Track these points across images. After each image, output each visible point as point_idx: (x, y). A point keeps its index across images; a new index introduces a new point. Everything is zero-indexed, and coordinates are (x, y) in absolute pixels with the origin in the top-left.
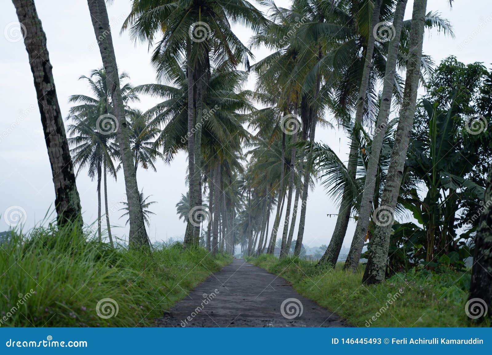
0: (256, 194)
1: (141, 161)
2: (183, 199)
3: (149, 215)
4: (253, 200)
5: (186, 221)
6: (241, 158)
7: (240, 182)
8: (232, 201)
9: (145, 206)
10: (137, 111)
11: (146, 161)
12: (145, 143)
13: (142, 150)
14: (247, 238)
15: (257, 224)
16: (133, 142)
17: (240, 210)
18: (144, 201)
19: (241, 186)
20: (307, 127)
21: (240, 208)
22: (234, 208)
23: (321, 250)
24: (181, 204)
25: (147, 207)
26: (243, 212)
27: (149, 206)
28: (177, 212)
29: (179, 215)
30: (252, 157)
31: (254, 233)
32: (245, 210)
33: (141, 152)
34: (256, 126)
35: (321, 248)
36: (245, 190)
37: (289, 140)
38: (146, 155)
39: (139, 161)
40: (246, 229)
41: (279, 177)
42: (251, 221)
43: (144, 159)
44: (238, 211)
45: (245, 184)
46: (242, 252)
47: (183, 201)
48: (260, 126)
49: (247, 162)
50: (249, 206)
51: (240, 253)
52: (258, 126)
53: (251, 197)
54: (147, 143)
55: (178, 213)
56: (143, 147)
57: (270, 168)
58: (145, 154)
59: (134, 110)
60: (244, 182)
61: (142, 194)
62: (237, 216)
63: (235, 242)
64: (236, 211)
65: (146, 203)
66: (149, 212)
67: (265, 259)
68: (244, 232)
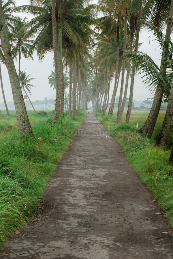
0: (101, 70)
1: (23, 53)
2: (52, 74)
3: (31, 87)
4: (99, 74)
5: (55, 89)
6: (90, 48)
7: (90, 63)
8: (85, 76)
9: (27, 81)
10: (18, 18)
11: (26, 53)
12: (25, 41)
13: (23, 46)
14: (96, 98)
15: (102, 89)
16: (17, 40)
17: (91, 80)
18: (27, 78)
19: (91, 66)
20: (133, 30)
21: (90, 79)
22: (86, 80)
23: (144, 103)
24: (52, 77)
25: (29, 82)
26: (93, 81)
27: (30, 81)
28: (49, 82)
29: (51, 84)
30: (97, 47)
31: (100, 94)
32: (94, 80)
33: (22, 47)
34: (99, 29)
35: (144, 102)
36: (93, 68)
37: (122, 37)
38: (26, 49)
39: (22, 53)
40: (95, 93)
41: (115, 63)
42: (98, 87)
43: (24, 51)
44: (89, 81)
45: (93, 64)
46: (92, 106)
47: (53, 75)
48: (102, 28)
49: (94, 51)
50: (96, 78)
51: (91, 106)
52: (101, 29)
53: (97, 71)
54: (27, 41)
55: (49, 83)
56: (24, 44)
57: (109, 57)
58: (25, 48)
59: (16, 18)
60: (92, 63)
61: (25, 73)
62: (89, 83)
63: (88, 100)
64: (88, 81)
65: (28, 79)
66: (30, 85)
68: (94, 94)
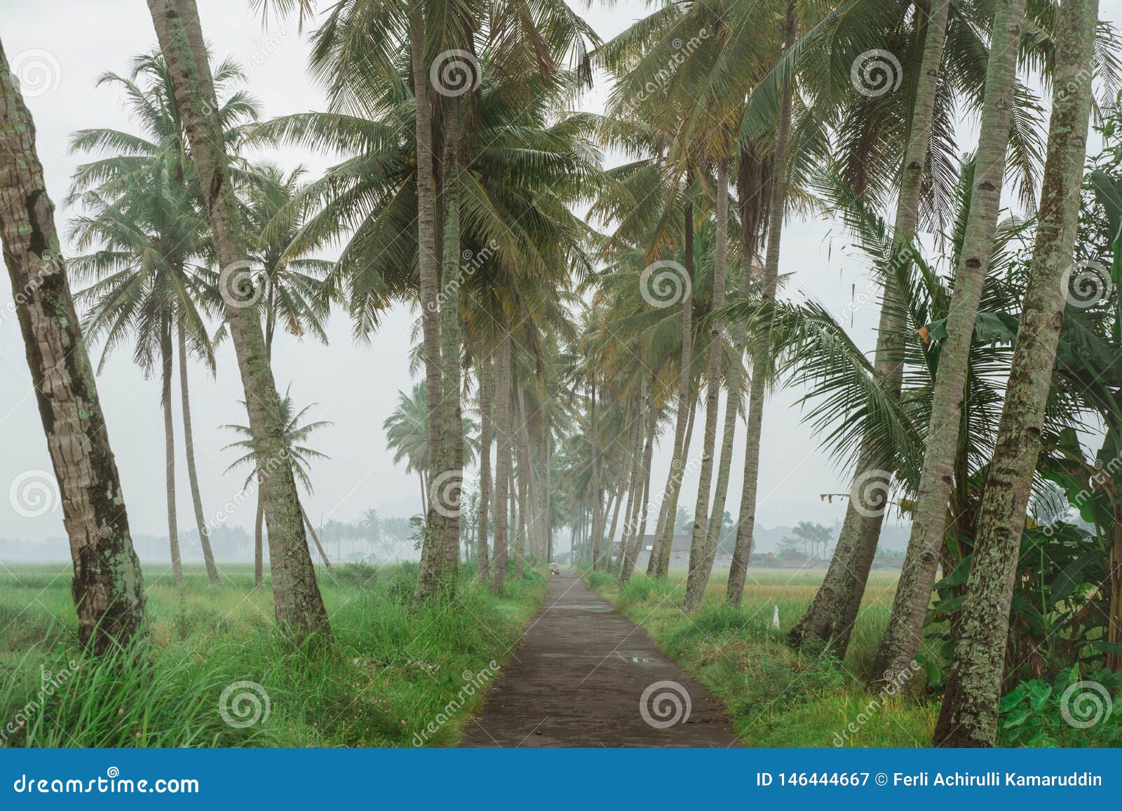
0: (611, 391)
1: (283, 313)
2: (403, 406)
3: (312, 460)
4: (604, 408)
5: (413, 470)
6: (569, 297)
7: (565, 359)
8: (544, 413)
9: (297, 435)
10: (267, 171)
11: (298, 314)
12: (293, 263)
13: (285, 283)
14: (589, 510)
15: (614, 474)
16: (260, 260)
17: (567, 433)
18: (295, 420)
19: (570, 370)
20: (754, 220)
21: (566, 428)
22: (548, 431)
23: (796, 537)
24: (399, 421)
25: (305, 438)
26: (576, 439)
27: (309, 435)
28: (387, 442)
29: (395, 450)
30: (599, 293)
31: (606, 495)
32: (581, 433)
33: (282, 289)
34: (609, 215)
35: (796, 530)
36: (579, 380)
37: (705, 250)
38: (298, 297)
39: (278, 314)
40: (584, 488)
41: (677, 354)
42: (599, 462)
43: (290, 306)
44: (561, 436)
45: (580, 363)
46: (574, 548)
47: (404, 412)
48: (620, 213)
49: (585, 305)
50: (591, 425)
51: (569, 550)
52: (616, 211)
53: (597, 397)
54: (300, 263)
55: (390, 446)
56: (289, 275)
57: (650, 332)
58: (294, 292)
59: (259, 169)
60: (574, 358)
61: (287, 401)
62: (558, 447)
63: (554, 521)
64: (555, 437)
65: (299, 426)
66: (308, 451)
67: (643, 594)
68: (580, 496)
